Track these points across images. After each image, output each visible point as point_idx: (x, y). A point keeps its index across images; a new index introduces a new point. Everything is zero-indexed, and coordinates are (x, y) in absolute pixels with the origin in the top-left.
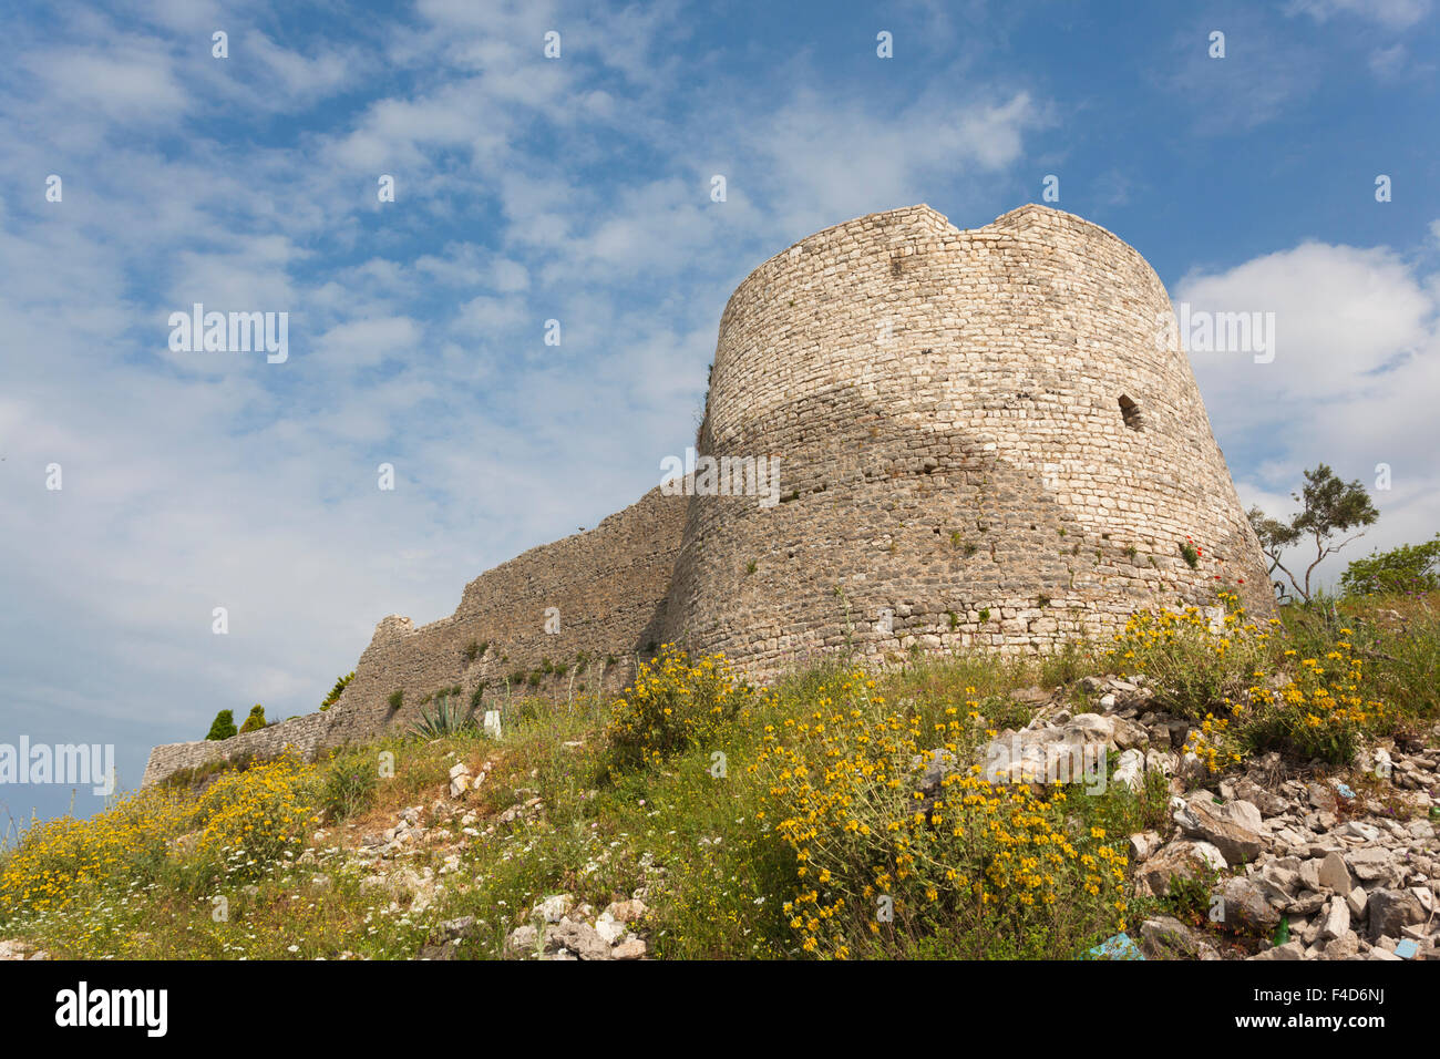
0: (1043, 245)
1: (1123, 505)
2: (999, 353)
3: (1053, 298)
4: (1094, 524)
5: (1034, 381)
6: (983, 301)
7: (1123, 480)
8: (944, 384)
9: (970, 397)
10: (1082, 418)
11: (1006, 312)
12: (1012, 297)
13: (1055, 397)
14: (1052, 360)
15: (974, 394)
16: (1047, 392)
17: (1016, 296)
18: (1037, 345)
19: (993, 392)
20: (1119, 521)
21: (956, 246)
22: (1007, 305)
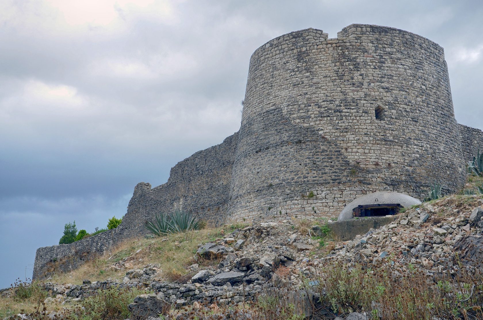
0: (356, 42)
1: (367, 151)
2: (331, 93)
3: (357, 67)
4: (354, 159)
5: (342, 105)
6: (328, 71)
7: (369, 142)
8: (309, 107)
9: (317, 112)
10: (358, 118)
11: (336, 75)
12: (339, 69)
13: (349, 110)
14: (351, 94)
15: (319, 111)
16: (346, 109)
17: (341, 68)
18: (346, 89)
19: (326, 110)
20: (363, 157)
21: (321, 46)
22: (337, 72)
